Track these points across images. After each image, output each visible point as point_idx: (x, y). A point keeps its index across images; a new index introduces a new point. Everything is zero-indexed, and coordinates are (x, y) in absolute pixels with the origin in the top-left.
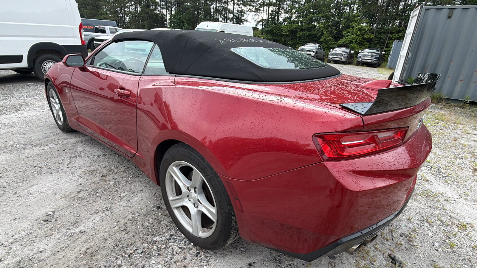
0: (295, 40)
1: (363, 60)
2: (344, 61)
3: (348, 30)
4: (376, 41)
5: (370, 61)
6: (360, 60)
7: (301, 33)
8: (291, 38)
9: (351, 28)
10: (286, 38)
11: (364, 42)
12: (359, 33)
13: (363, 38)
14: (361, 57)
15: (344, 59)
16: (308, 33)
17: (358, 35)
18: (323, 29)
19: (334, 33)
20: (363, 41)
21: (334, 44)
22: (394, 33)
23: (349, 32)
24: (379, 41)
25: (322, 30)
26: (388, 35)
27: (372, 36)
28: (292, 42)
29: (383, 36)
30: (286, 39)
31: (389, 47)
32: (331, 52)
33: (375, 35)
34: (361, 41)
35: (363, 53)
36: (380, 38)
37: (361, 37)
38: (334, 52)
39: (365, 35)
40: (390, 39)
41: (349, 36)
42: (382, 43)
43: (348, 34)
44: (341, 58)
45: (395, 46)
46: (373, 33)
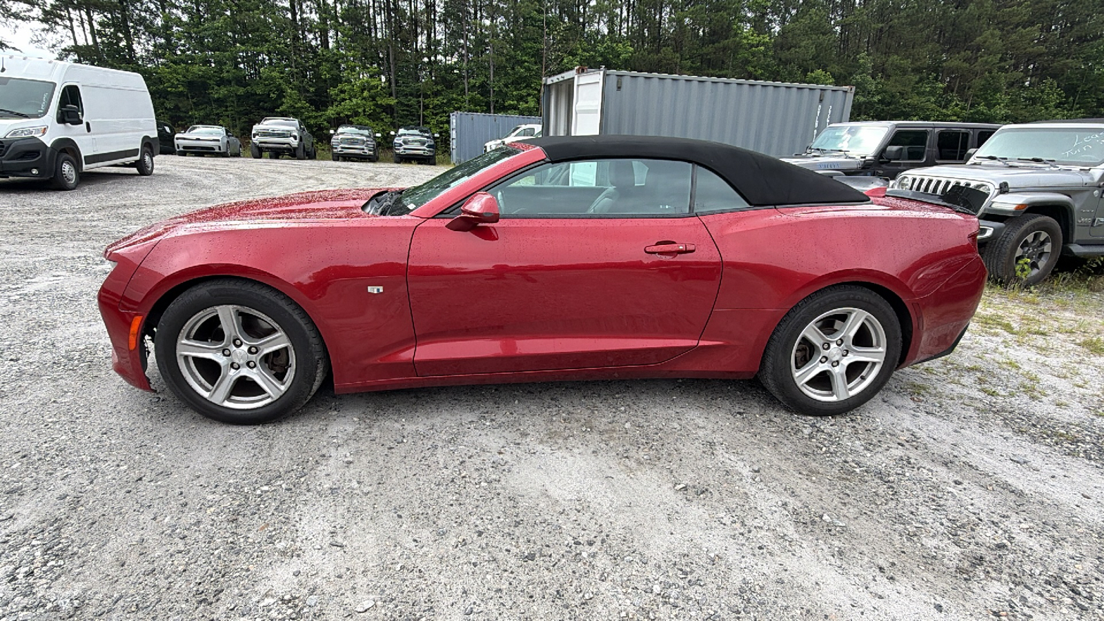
0: (209, 108)
1: (408, 152)
2: (370, 155)
3: (340, 86)
4: (403, 110)
5: (421, 152)
6: (401, 151)
7: (223, 91)
8: (194, 100)
9: (346, 82)
10: (181, 102)
11: (379, 113)
12: (366, 94)
13: (377, 105)
14: (401, 145)
15: (370, 150)
16: (241, 91)
17: (364, 98)
18: (281, 81)
19: (308, 91)
20: (378, 110)
21: (316, 117)
22: (429, 96)
23: (342, 92)
24: (407, 111)
25: (280, 84)
26: (421, 99)
27: (392, 101)
28: (202, 113)
29: (413, 101)
30: (180, 105)
31: (429, 123)
32: (334, 137)
33: (396, 98)
34: (374, 110)
35: (403, 137)
36: (407, 105)
37: (371, 103)
38: (341, 136)
39: (378, 99)
40: (426, 107)
41: (346, 100)
42: (414, 115)
43: (342, 95)
44: (363, 149)
45: (458, 121)
46: (391, 95)
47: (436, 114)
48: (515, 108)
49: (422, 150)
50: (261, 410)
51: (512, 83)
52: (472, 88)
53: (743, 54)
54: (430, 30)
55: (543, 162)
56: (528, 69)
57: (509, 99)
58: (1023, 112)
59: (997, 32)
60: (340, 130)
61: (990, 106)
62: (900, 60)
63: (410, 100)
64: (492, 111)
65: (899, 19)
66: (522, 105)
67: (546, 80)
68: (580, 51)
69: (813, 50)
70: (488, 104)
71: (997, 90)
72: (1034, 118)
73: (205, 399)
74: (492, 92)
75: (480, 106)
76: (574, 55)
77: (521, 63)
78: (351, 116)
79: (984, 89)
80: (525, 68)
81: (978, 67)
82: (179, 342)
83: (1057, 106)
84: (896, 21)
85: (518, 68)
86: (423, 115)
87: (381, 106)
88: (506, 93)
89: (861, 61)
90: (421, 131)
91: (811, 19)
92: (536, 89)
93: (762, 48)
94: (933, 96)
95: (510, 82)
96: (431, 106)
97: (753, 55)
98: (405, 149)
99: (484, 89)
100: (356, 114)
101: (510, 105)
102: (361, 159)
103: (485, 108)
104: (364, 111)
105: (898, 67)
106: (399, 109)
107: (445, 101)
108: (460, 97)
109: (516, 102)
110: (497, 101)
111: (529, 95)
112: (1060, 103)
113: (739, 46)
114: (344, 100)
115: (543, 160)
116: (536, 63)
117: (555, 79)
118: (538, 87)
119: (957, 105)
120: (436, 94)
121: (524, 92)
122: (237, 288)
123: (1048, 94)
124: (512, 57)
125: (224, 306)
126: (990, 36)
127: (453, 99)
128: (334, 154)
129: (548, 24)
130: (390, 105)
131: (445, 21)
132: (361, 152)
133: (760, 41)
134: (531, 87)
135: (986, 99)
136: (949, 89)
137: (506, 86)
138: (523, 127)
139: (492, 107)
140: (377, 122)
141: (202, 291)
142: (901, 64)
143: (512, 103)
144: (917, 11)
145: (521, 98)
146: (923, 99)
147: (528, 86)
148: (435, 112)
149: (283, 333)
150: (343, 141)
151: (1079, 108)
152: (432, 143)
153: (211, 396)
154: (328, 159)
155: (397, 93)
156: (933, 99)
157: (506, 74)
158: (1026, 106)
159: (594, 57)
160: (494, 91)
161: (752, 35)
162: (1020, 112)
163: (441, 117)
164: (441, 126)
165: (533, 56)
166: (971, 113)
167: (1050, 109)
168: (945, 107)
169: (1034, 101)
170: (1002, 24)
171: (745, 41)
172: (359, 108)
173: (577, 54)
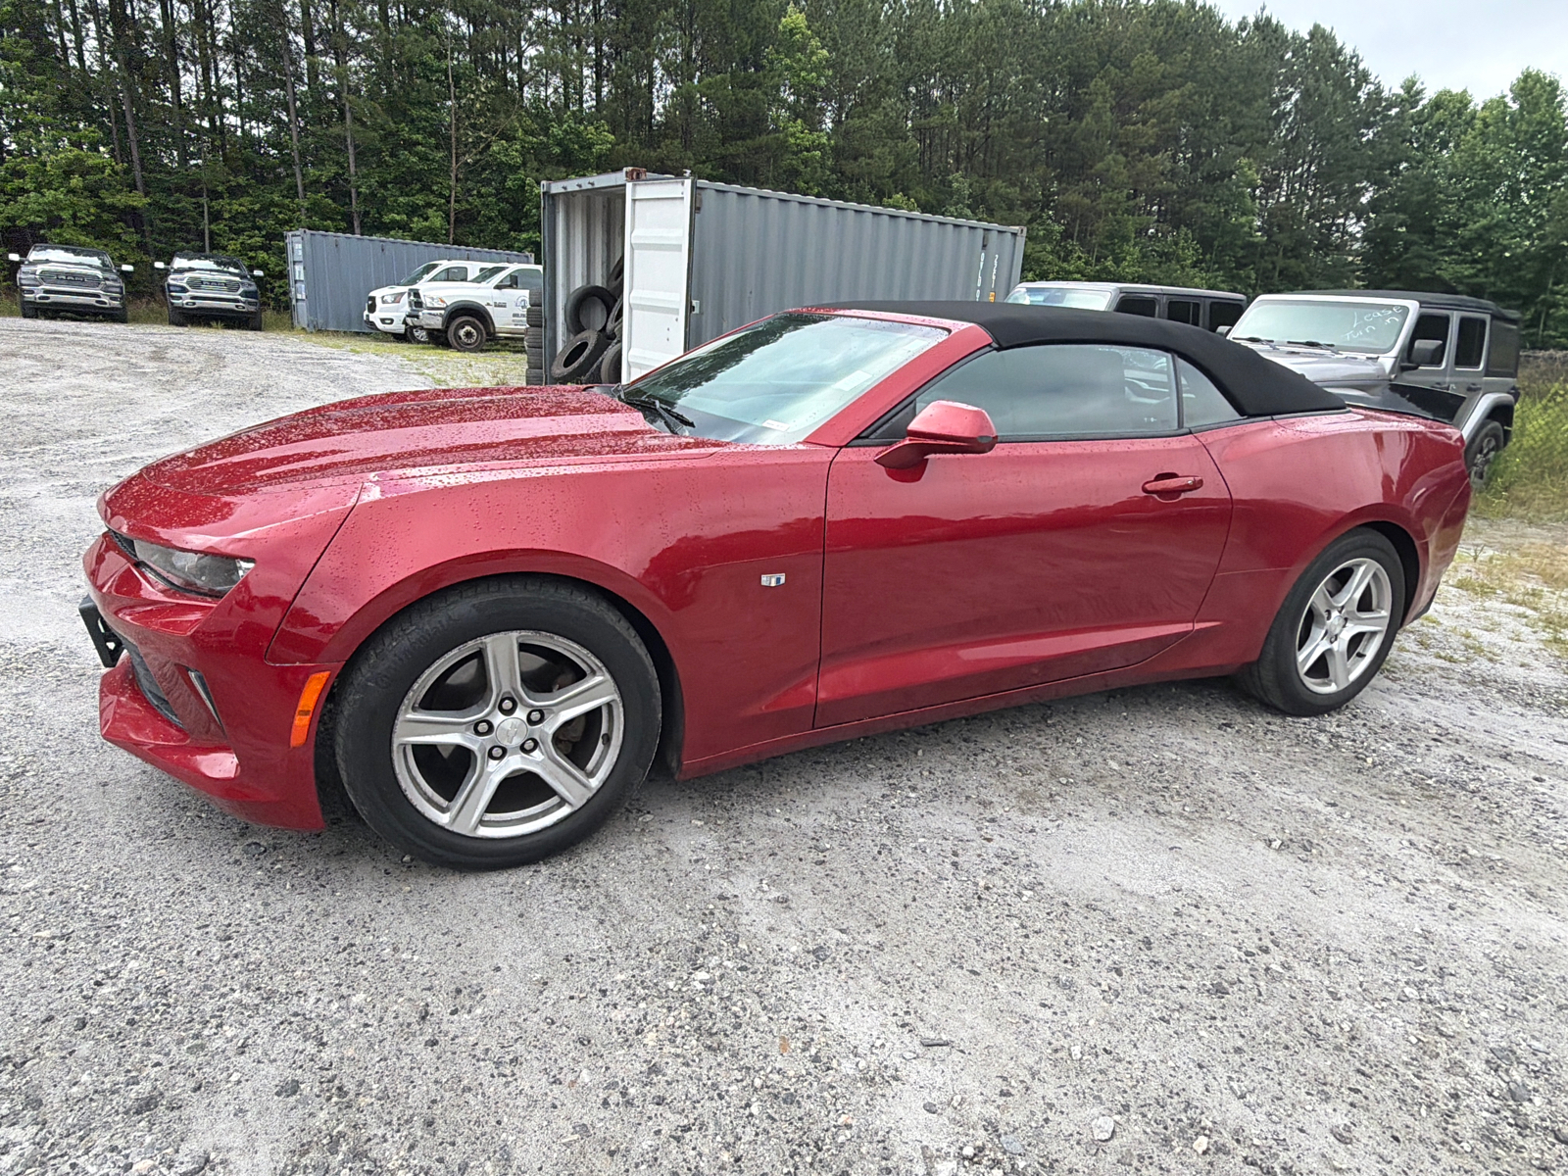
1: (199, 303)
2: (113, 309)
5: (231, 305)
6: (185, 300)
12: (76, 181)
13: (101, 206)
14: (184, 290)
15: (112, 298)
17: (72, 191)
20: (105, 216)
22: (220, 195)
24: (172, 220)
26: (204, 200)
27: (138, 200)
29: (186, 202)
31: (224, 248)
32: (24, 268)
33: (146, 195)
34: (98, 216)
35: (188, 275)
36: (172, 211)
37: (89, 202)
38: (39, 268)
39: (103, 193)
40: (215, 217)
41: (28, 191)
42: (188, 231)
43: (18, 182)
44: (97, 296)
45: (308, 248)
46: (133, 187)
47: (239, 232)
48: (404, 227)
49: (233, 299)
50: (551, 832)
51: (395, 181)
52: (313, 185)
53: (789, 160)
54: (207, 66)
55: (988, 349)
56: (423, 158)
57: (392, 211)
58: (1157, 271)
59: (1121, 158)
60: (33, 256)
61: (1117, 261)
62: (1006, 187)
63: (178, 201)
64: (357, 230)
65: (999, 126)
66: (417, 224)
67: (549, 187)
68: (520, 133)
69: (890, 164)
70: (348, 218)
71: (1125, 239)
72: (1169, 281)
73: (442, 828)
74: (353, 195)
75: (333, 220)
76: (510, 139)
77: (410, 145)
78: (41, 226)
79: (1111, 236)
80: (417, 154)
81: (1101, 206)
82: (400, 718)
83: (1194, 265)
84: (996, 129)
85: (404, 154)
86: (211, 233)
87: (112, 208)
88: (384, 199)
89: (955, 185)
90: (218, 264)
91: (886, 115)
92: (441, 195)
93: (818, 153)
94: (1050, 242)
95: (389, 178)
96: (227, 216)
97: (805, 162)
98: (193, 298)
99: (338, 189)
100: (54, 222)
101: (393, 221)
102: (96, 315)
103: (343, 225)
104: (74, 217)
105: (1004, 198)
106: (156, 217)
107: (257, 207)
108: (287, 201)
109: (405, 217)
110: (366, 214)
111: (429, 205)
112: (1196, 262)
113: (783, 146)
114: (23, 191)
115: (989, 345)
116: (437, 147)
117: (572, 185)
118: (446, 193)
119: (1080, 258)
120: (235, 192)
121: (420, 200)
122: (527, 595)
123: (1183, 249)
124: (391, 134)
125: (502, 634)
126: (1112, 162)
127: (273, 204)
128: (25, 304)
129: (457, 79)
130: (134, 208)
131: (238, 53)
132: (92, 301)
133: (813, 142)
134: (433, 192)
135: (1113, 252)
136: (1067, 235)
137: (383, 185)
138: (444, 264)
139: (356, 224)
140: (105, 241)
141: (462, 608)
142: (1008, 194)
143: (398, 218)
144: (1022, 117)
145: (414, 210)
146: (1038, 248)
147: (426, 188)
148: (235, 226)
149: (608, 676)
150: (46, 277)
151: (1218, 270)
152: (253, 288)
153: (454, 820)
154: (11, 314)
155: (146, 184)
156: (1049, 248)
157: (381, 163)
158: (1160, 263)
159: (546, 146)
160: (359, 194)
161: (802, 132)
162: (1152, 272)
163: (251, 237)
164: (252, 254)
165: (431, 135)
166: (1098, 271)
167: (1187, 269)
168: (1065, 260)
169: (1165, 256)
170: (1124, 146)
171: (792, 140)
172: (63, 209)
173: (515, 138)
